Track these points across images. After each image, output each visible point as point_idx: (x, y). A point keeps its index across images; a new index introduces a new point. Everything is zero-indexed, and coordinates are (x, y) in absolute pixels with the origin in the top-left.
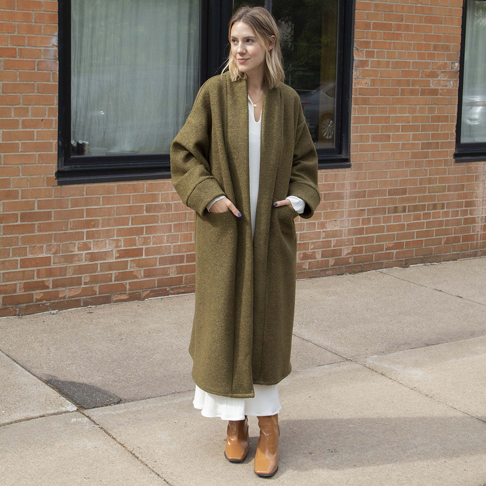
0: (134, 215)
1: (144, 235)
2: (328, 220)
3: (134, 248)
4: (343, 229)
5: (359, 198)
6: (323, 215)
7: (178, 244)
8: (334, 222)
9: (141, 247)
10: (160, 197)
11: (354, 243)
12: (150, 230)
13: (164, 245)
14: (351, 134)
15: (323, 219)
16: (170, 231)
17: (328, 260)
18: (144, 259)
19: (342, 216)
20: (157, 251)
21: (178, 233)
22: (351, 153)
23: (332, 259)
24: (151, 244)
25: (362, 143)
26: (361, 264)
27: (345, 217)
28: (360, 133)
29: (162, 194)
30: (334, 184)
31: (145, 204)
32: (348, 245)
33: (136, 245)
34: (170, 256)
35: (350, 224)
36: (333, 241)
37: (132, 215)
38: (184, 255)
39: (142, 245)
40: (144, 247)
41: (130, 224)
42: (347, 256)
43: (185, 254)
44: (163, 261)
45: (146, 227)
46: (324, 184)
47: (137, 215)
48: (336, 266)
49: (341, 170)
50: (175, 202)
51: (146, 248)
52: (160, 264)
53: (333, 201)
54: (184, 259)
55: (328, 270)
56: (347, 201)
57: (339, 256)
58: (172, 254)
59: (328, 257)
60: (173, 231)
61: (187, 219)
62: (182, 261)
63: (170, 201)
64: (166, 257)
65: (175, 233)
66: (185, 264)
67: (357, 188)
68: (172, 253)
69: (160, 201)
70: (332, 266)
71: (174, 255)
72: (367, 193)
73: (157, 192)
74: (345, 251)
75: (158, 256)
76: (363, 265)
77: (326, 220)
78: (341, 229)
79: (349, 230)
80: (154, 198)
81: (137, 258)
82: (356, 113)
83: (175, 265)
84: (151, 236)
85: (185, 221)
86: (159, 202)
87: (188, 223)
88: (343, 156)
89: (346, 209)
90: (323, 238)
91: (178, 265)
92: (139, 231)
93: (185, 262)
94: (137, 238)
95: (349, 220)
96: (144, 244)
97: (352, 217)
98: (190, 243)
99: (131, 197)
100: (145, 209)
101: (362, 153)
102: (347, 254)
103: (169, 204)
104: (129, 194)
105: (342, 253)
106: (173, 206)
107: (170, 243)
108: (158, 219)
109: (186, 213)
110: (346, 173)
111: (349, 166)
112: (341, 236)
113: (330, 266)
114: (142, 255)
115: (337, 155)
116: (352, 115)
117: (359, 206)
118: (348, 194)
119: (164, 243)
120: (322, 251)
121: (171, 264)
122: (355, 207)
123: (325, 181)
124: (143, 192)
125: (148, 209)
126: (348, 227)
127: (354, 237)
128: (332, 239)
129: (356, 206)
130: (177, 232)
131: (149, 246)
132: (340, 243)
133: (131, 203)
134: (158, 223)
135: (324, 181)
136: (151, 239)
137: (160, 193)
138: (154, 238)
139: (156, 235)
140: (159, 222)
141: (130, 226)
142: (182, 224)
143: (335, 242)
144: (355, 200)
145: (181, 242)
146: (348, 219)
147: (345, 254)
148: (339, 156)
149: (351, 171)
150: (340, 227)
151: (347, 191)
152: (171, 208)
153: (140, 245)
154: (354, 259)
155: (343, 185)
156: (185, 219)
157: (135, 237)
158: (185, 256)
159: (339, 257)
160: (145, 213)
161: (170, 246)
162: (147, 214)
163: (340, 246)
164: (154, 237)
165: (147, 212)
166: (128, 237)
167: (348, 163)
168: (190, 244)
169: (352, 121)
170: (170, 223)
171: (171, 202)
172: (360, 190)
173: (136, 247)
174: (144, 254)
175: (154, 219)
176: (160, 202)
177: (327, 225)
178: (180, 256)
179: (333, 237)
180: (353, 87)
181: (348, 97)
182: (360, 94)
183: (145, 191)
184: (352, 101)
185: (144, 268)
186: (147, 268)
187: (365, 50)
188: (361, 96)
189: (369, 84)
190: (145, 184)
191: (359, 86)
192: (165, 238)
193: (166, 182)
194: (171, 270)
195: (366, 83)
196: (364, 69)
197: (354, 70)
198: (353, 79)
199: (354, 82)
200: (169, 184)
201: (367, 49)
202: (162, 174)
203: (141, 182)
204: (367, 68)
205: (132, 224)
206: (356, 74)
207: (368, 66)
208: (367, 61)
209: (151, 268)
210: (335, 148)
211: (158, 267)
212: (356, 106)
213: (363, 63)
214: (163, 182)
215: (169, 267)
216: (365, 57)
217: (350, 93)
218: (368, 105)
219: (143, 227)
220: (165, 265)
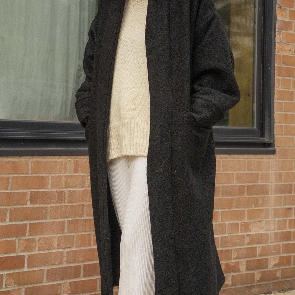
0: (13, 207)
1: (28, 237)
2: (252, 221)
3: (12, 255)
4: (269, 232)
5: (285, 193)
6: (246, 213)
7: (73, 249)
8: (259, 223)
9: (22, 254)
10: (50, 181)
11: (281, 251)
12: (35, 229)
13: (54, 251)
14: (275, 112)
15: (246, 218)
16: (62, 231)
17: (254, 274)
18: (26, 272)
19: (267, 216)
20: (45, 260)
21: (72, 234)
22: (276, 136)
23: (258, 272)
24: (37, 249)
25: (287, 125)
26: (289, 279)
27: (270, 217)
28: (284, 111)
29: (52, 177)
30: (258, 174)
31: (29, 191)
32: (274, 254)
33: (14, 252)
34: (62, 268)
35: (276, 227)
36: (259, 247)
37: (10, 207)
38: (80, 266)
39: (24, 251)
40: (26, 254)
41: (8, 220)
42: (275, 269)
43: (82, 264)
44: (52, 275)
45: (30, 224)
46: (247, 174)
47: (18, 207)
48: (262, 281)
49: (264, 156)
50: (70, 189)
51: (30, 256)
52: (47, 278)
53: (257, 196)
54: (80, 271)
55: (253, 286)
56: (272, 196)
57: (266, 268)
58: (65, 265)
59: (253, 269)
60: (66, 231)
61: (85, 215)
62: (77, 276)
63: (63, 188)
64: (56, 269)
65: (69, 234)
66: (81, 279)
67: (283, 181)
68: (65, 263)
69: (50, 187)
70: (258, 281)
71: (67, 265)
72: (293, 187)
73: (46, 175)
74: (273, 261)
75: (46, 268)
76: (292, 281)
77: (249, 221)
78: (267, 232)
79: (276, 234)
80: (41, 182)
81: (17, 271)
82: (280, 86)
83: (69, 281)
84: (37, 237)
85: (83, 216)
86: (48, 188)
87: (85, 220)
88: (266, 139)
89: (271, 207)
90: (247, 244)
91: (72, 280)
92: (20, 231)
93: (82, 276)
94: (17, 241)
95: (275, 221)
96: (26, 249)
97: (279, 218)
98: (89, 248)
99: (10, 181)
100: (29, 198)
101: (287, 136)
102: (275, 266)
103: (62, 191)
104: (6, 176)
105: (269, 264)
106: (67, 195)
107: (62, 248)
108: (46, 213)
109: (83, 205)
110: (271, 160)
111: (273, 152)
112: (267, 242)
113: (256, 281)
114: (23, 267)
115: (260, 138)
116: (275, 89)
117: (285, 204)
118: (273, 188)
119: (54, 249)
120: (247, 261)
121: (63, 279)
122: (281, 205)
123: (248, 170)
124: (27, 173)
125: (34, 198)
126: (274, 230)
127: (281, 243)
128: (257, 246)
129: (282, 203)
130: (71, 232)
131: (33, 253)
132: (265, 252)
133: (10, 187)
134: (46, 219)
135: (246, 169)
136: (37, 242)
137: (50, 176)
138: (41, 242)
139: (42, 236)
140: (48, 217)
141: (8, 223)
142: (78, 220)
143: (261, 249)
144: (281, 195)
145: (76, 247)
146: (273, 219)
147: (272, 266)
148: (262, 138)
149: (275, 158)
150: (266, 230)
151: (272, 184)
152: (65, 199)
153: (21, 252)
154: (282, 271)
155: (267, 175)
156: (82, 214)
157: (13, 239)
158: (82, 267)
159: (266, 270)
160: (29, 205)
161: (61, 253)
162: (32, 206)
163: (266, 255)
164: (40, 239)
165: (31, 203)
166: (4, 240)
167: (271, 149)
168: (89, 250)
169: (275, 96)
170: (63, 220)
171: (64, 190)
172: (286, 183)
173: (15, 255)
174: (26, 265)
175: (40, 214)
176: (50, 189)
177: (251, 227)
178: (75, 267)
179: (258, 243)
180: (276, 53)
181: (270, 66)
182: (284, 63)
183: (30, 172)
184: (276, 71)
185: (26, 286)
186: (29, 286)
187: (289, 9)
188: (284, 66)
189: (293, 52)
190: (30, 162)
191: (283, 54)
192: (56, 240)
193: (57, 160)
194: (62, 289)
195: (290, 50)
196: (288, 32)
197: (277, 33)
198: (276, 44)
199: (278, 48)
200: (62, 164)
201: (291, 9)
202: (53, 149)
203: (24, 159)
204: (291, 32)
205: (10, 220)
206: (279, 37)
207: (292, 30)
208: (291, 23)
209: (35, 285)
210: (257, 129)
211: (45, 284)
212: (280, 78)
213: (287, 25)
214: (54, 160)
215: (60, 284)
216: (288, 18)
217: (272, 61)
218: (292, 77)
219: (26, 225)
220: (54, 281)
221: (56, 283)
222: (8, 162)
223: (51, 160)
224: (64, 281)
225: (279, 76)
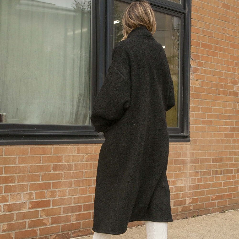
0: (43, 173)
1: (52, 189)
2: (177, 179)
3: (43, 200)
4: (186, 185)
5: (195, 164)
6: (174, 175)
7: (77, 196)
8: (181, 180)
9: (49, 199)
10: (64, 159)
11: (193, 195)
12: (56, 185)
13: (67, 197)
14: (190, 119)
15: (174, 178)
16: (71, 186)
17: (178, 208)
18: (51, 209)
19: (185, 176)
20: (62, 202)
21: (77, 188)
22: (190, 132)
23: (180, 207)
24: (57, 196)
25: (197, 125)
26: (197, 210)
27: (187, 177)
28: (195, 118)
29: (65, 156)
30: (180, 153)
31: (52, 164)
32: (189, 197)
33: (45, 198)
34: (71, 206)
35: (190, 182)
36: (181, 193)
37: (42, 173)
38: (81, 205)
39: (50, 197)
40: (51, 199)
41: (41, 180)
42: (189, 205)
43: (82, 204)
44: (66, 210)
45: (53, 183)
46: (174, 153)
47: (46, 173)
48: (182, 212)
49: (184, 143)
50: (75, 163)
51: (53, 200)
52: (63, 212)
53: (180, 165)
54: (81, 208)
55: (177, 215)
56: (188, 165)
57: (184, 205)
58: (73, 205)
59: (178, 206)
60: (73, 186)
61: (84, 177)
62: (80, 211)
63: (71, 162)
64: (68, 207)
65: (75, 188)
66: (82, 212)
67: (194, 157)
68: (73, 204)
69: (64, 162)
70: (180, 212)
71: (74, 205)
72: (200, 160)
73: (61, 155)
74: (188, 201)
75: (62, 207)
76: (198, 212)
77: (175, 179)
78: (185, 185)
79: (190, 186)
80: (59, 159)
81: (46, 208)
82: (193, 104)
83: (75, 213)
84: (57, 190)
85: (82, 178)
86: (63, 162)
87: (84, 180)
88: (185, 134)
89: (188, 171)
90: (174, 192)
91: (77, 213)
92: (47, 186)
93: (82, 211)
94: (46, 192)
95: (189, 179)
96: (52, 196)
97: (192, 177)
98: (86, 195)
99: (42, 158)
100: (52, 168)
101: (197, 132)
102: (190, 203)
103: (71, 164)
104: (39, 156)
105: (186, 203)
106: (73, 166)
107: (71, 196)
108: (62, 176)
109: (83, 172)
110: (188, 145)
111: (189, 141)
112: (185, 191)
113: (179, 212)
114: (50, 206)
116: (190, 105)
117: (195, 170)
118: (189, 160)
119: (67, 196)
120: (174, 201)
121: (72, 212)
122: (193, 170)
123: (175, 151)
124: (51, 154)
125: (55, 168)
126: (189, 184)
127: (193, 191)
128: (180, 193)
129: (194, 169)
130: (76, 187)
131: (55, 198)
132: (184, 196)
133: (41, 162)
134: (62, 179)
135: (174, 151)
136: (57, 193)
137: (64, 155)
138: (59, 192)
139: (60, 189)
140: (63, 179)
141: (40, 182)
142: (80, 180)
143: (182, 194)
144: (193, 165)
145: (79, 195)
146: (189, 178)
147: (188, 204)
148: (183, 133)
149: (190, 144)
150: (185, 184)
151: (188, 158)
152: (72, 168)
153: (48, 198)
154: (193, 206)
155: (186, 154)
156: (82, 177)
157: (44, 191)
158: (82, 206)
159: (184, 206)
160: (52, 172)
161: (71, 198)
162: (54, 172)
163: (185, 198)
164: (59, 191)
165: (54, 171)
166: (39, 191)
167: (188, 139)
168: (86, 196)
169: (190, 110)
170: (71, 180)
171: (72, 163)
172: (196, 158)
173: (45, 199)
174: (51, 205)
175: (58, 176)
176: (64, 163)
177: (176, 182)
178: (78, 206)
179: (180, 191)
180: (190, 86)
181: (187, 92)
182: (195, 91)
183: (52, 154)
184: (190, 95)
185: (52, 217)
186: (53, 216)
187: (197, 61)
188: (195, 93)
189: (200, 85)
190: (52, 148)
191: (194, 86)
192: (68, 191)
193: (68, 146)
194: (72, 218)
195: (198, 84)
196: (197, 74)
197: (191, 74)
198: (191, 80)
199: (191, 83)
200: (70, 149)
201: (198, 61)
202: (65, 140)
203: (49, 146)
204: (199, 74)
205: (42, 181)
206: (192, 77)
207: (199, 72)
208: (198, 69)
209: (56, 216)
210: (180, 128)
211: (62, 215)
212: (192, 99)
213: (196, 70)
214: (66, 147)
215: (70, 216)
216: (197, 66)
217: (188, 90)
218: (199, 99)
219: (51, 183)
220: (67, 213)
221: (68, 215)
222: (40, 148)
223: (64, 147)
224: (73, 214)
225: (192, 98)
